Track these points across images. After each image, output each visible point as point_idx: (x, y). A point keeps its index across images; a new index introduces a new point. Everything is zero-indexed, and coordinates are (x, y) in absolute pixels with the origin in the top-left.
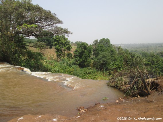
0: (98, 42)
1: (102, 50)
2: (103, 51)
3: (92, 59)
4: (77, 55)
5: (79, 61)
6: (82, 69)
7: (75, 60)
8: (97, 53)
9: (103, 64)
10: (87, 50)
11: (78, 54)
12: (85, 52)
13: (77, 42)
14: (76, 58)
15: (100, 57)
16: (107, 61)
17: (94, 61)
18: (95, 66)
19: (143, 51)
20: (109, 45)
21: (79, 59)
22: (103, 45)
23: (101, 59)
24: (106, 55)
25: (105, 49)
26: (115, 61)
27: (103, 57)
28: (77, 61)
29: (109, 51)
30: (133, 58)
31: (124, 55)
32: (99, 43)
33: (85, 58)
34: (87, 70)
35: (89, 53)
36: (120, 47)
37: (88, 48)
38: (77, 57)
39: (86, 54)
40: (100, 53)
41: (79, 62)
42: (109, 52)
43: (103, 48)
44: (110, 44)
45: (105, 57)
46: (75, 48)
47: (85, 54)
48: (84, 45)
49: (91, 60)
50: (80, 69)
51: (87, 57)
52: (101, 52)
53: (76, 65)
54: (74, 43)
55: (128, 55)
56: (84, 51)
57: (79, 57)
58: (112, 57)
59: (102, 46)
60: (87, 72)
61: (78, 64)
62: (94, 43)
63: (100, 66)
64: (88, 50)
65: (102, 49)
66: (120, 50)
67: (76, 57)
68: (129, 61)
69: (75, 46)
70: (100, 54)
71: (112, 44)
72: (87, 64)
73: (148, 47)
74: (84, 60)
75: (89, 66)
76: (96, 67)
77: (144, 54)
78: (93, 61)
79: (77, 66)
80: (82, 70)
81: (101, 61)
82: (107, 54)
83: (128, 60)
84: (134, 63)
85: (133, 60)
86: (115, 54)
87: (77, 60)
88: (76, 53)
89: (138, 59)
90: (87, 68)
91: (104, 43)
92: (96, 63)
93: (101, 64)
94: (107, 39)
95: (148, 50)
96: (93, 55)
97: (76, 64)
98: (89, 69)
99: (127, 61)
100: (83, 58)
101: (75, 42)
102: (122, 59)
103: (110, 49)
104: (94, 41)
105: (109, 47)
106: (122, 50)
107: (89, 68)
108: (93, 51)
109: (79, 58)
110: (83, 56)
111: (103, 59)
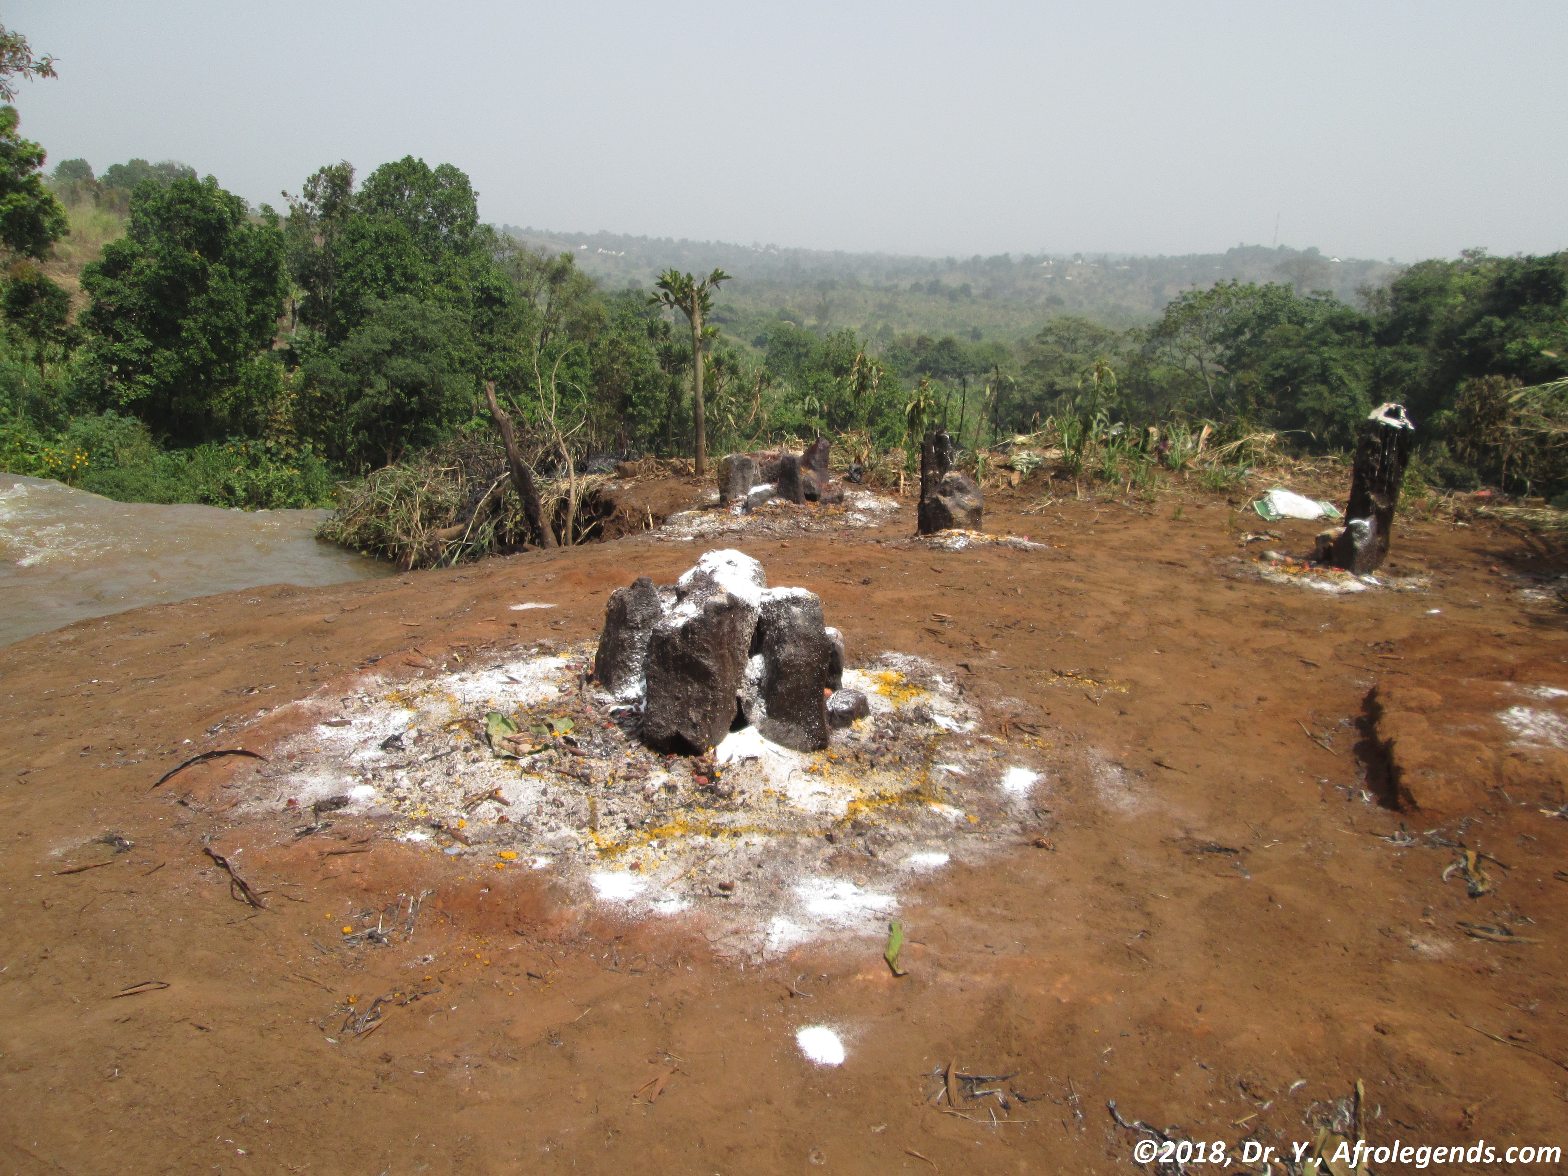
0: (357, 187)
1: (388, 279)
2: (403, 290)
3: (291, 358)
4: (123, 312)
5: (147, 370)
6: (180, 457)
7: (108, 359)
8: (344, 305)
9: (397, 412)
10: (232, 263)
11: (134, 297)
12: (212, 283)
13: (138, 166)
14: (118, 338)
15: (366, 338)
16: (437, 391)
17: (309, 381)
18: (317, 436)
19: (784, 315)
20: (463, 231)
21: (148, 352)
22: (402, 229)
23: (377, 361)
24: (432, 332)
25: (425, 270)
26: (517, 390)
27: (396, 348)
28: (126, 376)
29: (456, 289)
30: (677, 371)
31: (604, 344)
32: (360, 200)
33: (215, 342)
34: (230, 467)
35: (257, 295)
36: (570, 259)
37: (243, 239)
38: (118, 324)
39: (217, 307)
40: (370, 300)
41: (148, 379)
42: (460, 302)
43: (407, 261)
44: (473, 223)
45: (424, 345)
46: (107, 230)
47: (211, 303)
48: (205, 210)
49: (280, 367)
50: (161, 459)
51: (232, 332)
52: (382, 296)
53: (109, 412)
54: (99, 171)
55: (633, 340)
56: (204, 270)
57: (148, 334)
58: (490, 348)
59: (391, 239)
60: (230, 490)
61: (135, 408)
62: (311, 196)
63: (363, 435)
64: (242, 264)
65: (389, 269)
66: (567, 288)
67: (107, 331)
68: (645, 402)
69: (112, 206)
70: (365, 312)
71: (489, 230)
72: (235, 412)
73: (832, 285)
74: (206, 366)
75: (253, 431)
76: (327, 438)
77: (788, 344)
78: (297, 376)
79: (127, 421)
80: (176, 471)
81: (382, 384)
82: (435, 313)
83: (636, 388)
84: (682, 421)
85: (675, 394)
86: (516, 328)
87: (123, 363)
88: (108, 284)
89: (725, 384)
90: (234, 444)
91: (419, 207)
92: (325, 401)
93: (375, 408)
94: (450, 173)
95: (823, 312)
96: (304, 316)
97: (115, 405)
98: (254, 462)
99: (626, 401)
100: (187, 344)
101: (116, 170)
102: (580, 372)
103: (474, 274)
104: (314, 180)
105: (461, 249)
106: (584, 287)
107: (256, 445)
108: (304, 281)
109: (141, 342)
110: (188, 323)
111: (399, 365)
